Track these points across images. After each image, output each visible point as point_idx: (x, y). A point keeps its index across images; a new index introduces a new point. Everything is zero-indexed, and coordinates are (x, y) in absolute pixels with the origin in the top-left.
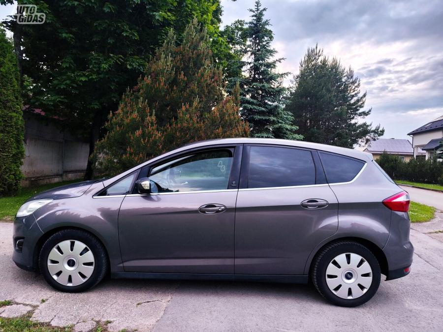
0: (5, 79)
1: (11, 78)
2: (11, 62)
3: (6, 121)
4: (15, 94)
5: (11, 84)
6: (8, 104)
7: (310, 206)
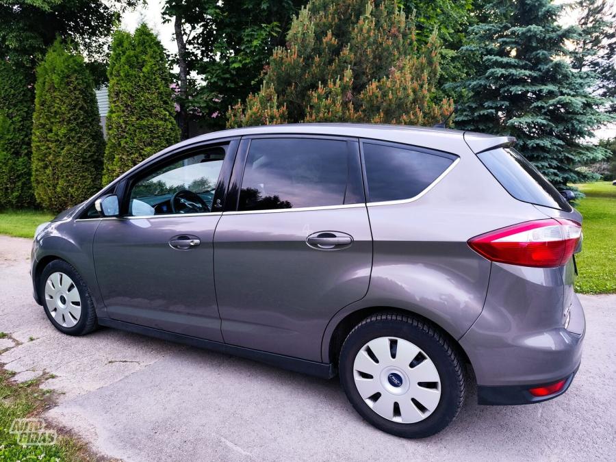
0: (148, 80)
1: (155, 79)
2: (154, 58)
3: (152, 131)
4: (162, 98)
5: (155, 86)
6: (154, 111)
7: (324, 244)
